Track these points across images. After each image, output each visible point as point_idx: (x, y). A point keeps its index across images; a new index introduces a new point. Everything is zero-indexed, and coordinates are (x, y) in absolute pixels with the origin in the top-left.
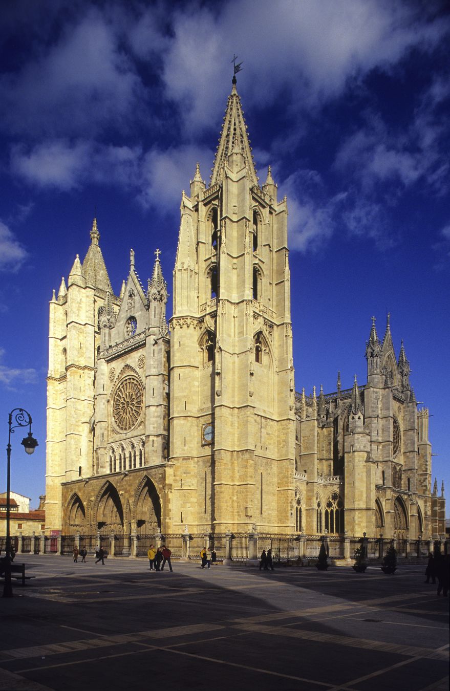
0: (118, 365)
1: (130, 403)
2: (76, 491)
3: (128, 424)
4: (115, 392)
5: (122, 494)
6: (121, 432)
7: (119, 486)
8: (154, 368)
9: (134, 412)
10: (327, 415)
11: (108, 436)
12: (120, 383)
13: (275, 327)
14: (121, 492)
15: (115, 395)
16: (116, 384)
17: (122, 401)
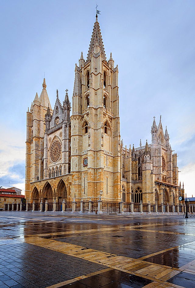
0: (52, 136)
1: (57, 151)
2: (36, 186)
3: (56, 159)
4: (51, 147)
5: (53, 186)
7: (51, 184)
8: (65, 136)
9: (58, 154)
10: (135, 156)
11: (48, 164)
13: (113, 119)
16: (52, 144)
17: (54, 150)
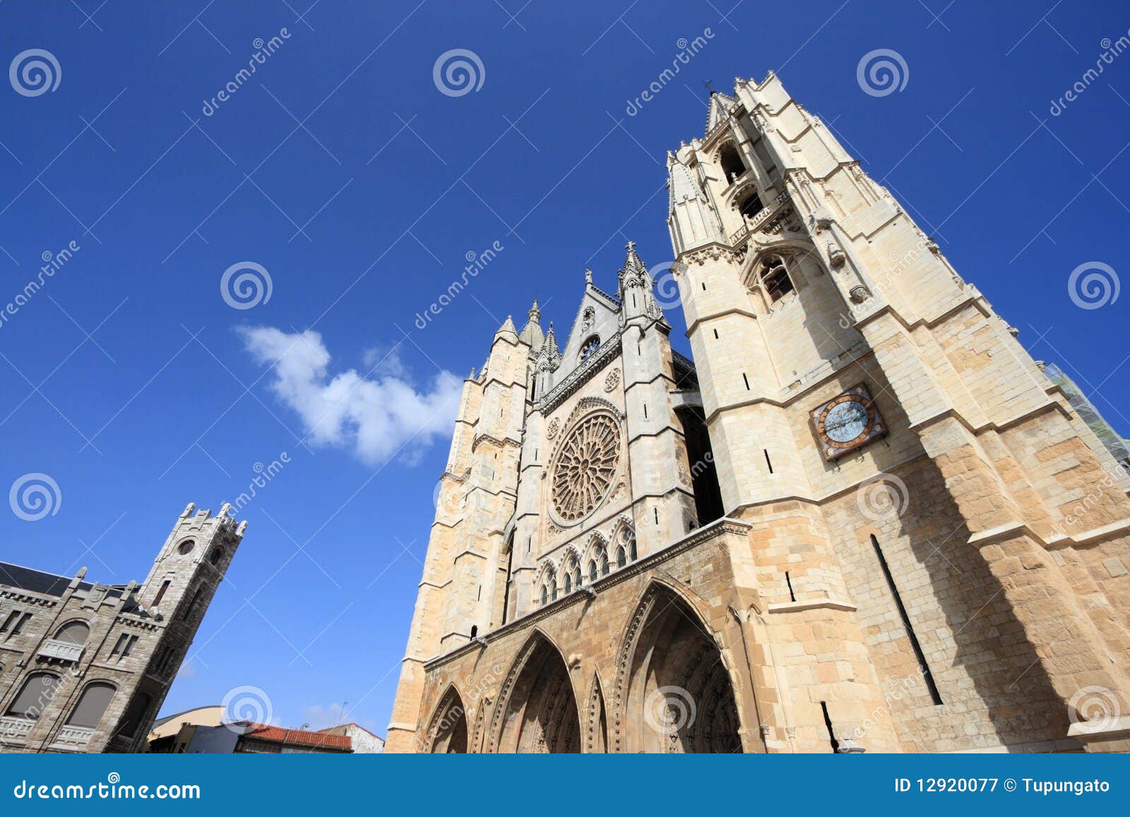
0: (564, 411)
1: (590, 461)
2: (454, 680)
3: (586, 502)
4: (558, 456)
5: (577, 661)
6: (570, 523)
7: (567, 641)
8: (643, 371)
9: (599, 474)
11: (540, 543)
12: (569, 437)
14: (571, 659)
15: (559, 461)
16: (560, 441)
17: (573, 463)
